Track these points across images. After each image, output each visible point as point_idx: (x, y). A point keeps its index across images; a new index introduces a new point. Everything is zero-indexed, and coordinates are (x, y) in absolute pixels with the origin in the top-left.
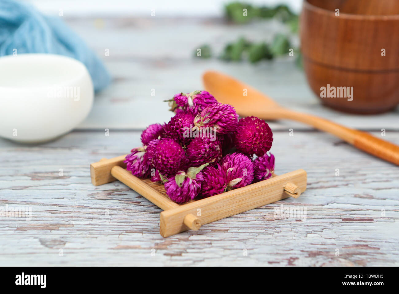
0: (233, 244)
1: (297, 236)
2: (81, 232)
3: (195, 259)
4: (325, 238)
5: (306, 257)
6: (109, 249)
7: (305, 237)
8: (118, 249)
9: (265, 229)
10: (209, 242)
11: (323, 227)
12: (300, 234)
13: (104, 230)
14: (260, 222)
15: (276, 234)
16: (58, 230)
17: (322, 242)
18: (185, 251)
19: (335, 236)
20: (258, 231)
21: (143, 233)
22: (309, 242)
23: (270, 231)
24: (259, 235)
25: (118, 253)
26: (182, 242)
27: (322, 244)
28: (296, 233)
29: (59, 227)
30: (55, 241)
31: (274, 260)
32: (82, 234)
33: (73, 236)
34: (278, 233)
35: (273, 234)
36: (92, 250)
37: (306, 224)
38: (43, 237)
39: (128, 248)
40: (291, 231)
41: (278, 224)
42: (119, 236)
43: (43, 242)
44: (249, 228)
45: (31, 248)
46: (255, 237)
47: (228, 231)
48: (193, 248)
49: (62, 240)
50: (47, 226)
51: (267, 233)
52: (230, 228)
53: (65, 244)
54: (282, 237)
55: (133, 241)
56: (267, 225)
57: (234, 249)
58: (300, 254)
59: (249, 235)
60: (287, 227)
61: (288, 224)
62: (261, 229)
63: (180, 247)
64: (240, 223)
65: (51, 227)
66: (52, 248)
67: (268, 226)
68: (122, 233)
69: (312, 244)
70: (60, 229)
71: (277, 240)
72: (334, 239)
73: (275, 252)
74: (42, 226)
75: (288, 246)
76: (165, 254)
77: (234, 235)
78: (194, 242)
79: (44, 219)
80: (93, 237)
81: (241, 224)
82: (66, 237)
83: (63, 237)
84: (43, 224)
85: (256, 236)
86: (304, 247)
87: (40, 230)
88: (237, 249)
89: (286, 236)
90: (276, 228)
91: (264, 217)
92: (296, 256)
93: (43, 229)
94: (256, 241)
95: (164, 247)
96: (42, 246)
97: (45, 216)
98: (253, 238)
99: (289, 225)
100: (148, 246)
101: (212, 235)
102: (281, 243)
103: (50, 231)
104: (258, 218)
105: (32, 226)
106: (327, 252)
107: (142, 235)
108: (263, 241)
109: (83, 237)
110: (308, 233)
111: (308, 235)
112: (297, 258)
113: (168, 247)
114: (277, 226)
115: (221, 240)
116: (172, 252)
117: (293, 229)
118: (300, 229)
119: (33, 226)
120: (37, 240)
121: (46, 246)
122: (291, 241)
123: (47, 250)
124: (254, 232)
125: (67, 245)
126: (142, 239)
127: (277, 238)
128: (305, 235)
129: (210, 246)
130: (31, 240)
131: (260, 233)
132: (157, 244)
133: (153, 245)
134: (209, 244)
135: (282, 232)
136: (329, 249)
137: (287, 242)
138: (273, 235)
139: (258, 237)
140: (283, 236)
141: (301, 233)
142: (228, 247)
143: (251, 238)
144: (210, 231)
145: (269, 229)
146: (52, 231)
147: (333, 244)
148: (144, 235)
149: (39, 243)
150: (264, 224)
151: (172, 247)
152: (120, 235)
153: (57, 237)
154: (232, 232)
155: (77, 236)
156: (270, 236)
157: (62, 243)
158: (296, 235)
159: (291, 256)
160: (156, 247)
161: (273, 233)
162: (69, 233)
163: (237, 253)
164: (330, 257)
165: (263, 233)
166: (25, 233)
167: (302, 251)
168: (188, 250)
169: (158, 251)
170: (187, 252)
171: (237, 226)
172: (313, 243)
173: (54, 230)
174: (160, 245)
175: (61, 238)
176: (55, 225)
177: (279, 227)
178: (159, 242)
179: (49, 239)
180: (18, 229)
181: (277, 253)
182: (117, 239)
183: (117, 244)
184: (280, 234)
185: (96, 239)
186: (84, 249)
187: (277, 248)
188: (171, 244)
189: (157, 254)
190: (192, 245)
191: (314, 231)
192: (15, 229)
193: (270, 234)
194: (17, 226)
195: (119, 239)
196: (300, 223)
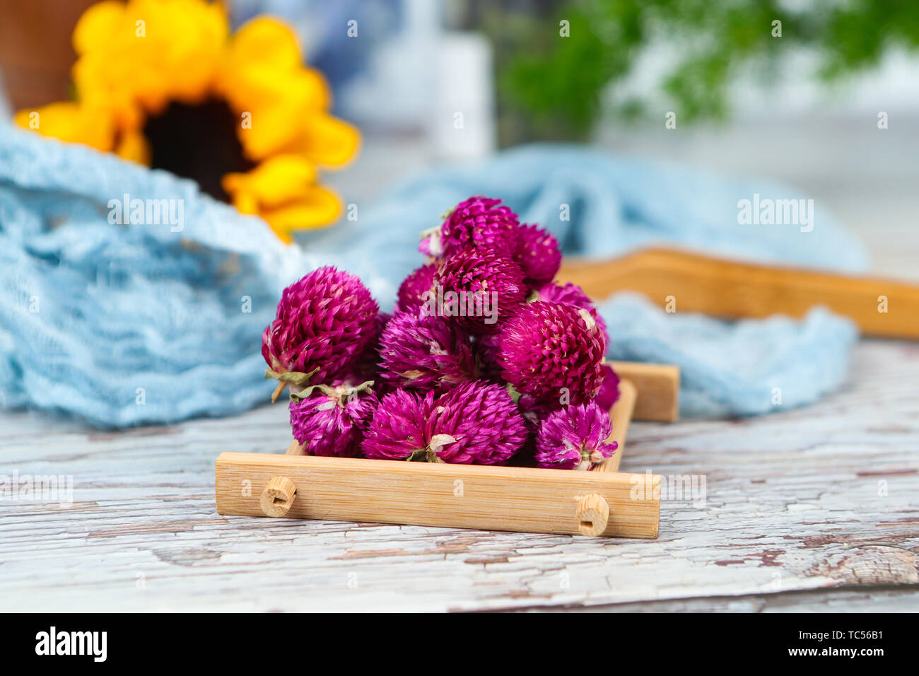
1: (765, 511)
2: (251, 532)
3: (542, 566)
4: (831, 511)
5: (800, 548)
6: (329, 559)
7: (783, 511)
8: (351, 558)
11: (818, 492)
12: (770, 507)
15: (716, 509)
16: (193, 531)
17: (826, 519)
18: (513, 553)
19: (852, 505)
22: (796, 520)
24: (675, 513)
25: (354, 565)
27: (828, 523)
28: (760, 504)
29: (193, 527)
30: (192, 552)
31: (730, 559)
32: (253, 535)
33: (234, 539)
34: (719, 507)
35: (709, 510)
36: (287, 564)
37: (778, 488)
38: (161, 546)
39: (373, 554)
40: (748, 502)
42: (345, 534)
43: (163, 556)
45: (139, 569)
46: (670, 519)
48: (532, 547)
49: (210, 548)
50: (163, 526)
51: (693, 510)
53: (219, 557)
54: (731, 515)
55: (381, 541)
58: (787, 544)
60: (735, 495)
61: (736, 489)
63: (497, 545)
65: (176, 527)
66: (189, 565)
68: (349, 528)
69: (804, 523)
70: (195, 528)
71: (722, 521)
72: (852, 510)
73: (726, 542)
74: (149, 525)
75: (752, 531)
76: (467, 562)
79: (151, 512)
80: (283, 540)
82: (217, 544)
83: (209, 545)
84: (151, 523)
85: (671, 516)
86: (789, 530)
87: (148, 533)
89: (740, 512)
92: (776, 547)
93: (155, 532)
95: (461, 547)
96: (164, 564)
97: (150, 507)
99: (738, 492)
100: (422, 549)
102: (731, 526)
103: (173, 534)
105: (124, 527)
106: (846, 536)
107: (400, 529)
108: (690, 524)
109: (259, 541)
110: (787, 504)
111: (790, 507)
112: (780, 552)
113: (469, 547)
114: (712, 494)
116: (484, 557)
117: (751, 499)
118: (767, 498)
119: (128, 527)
120: (148, 553)
121: (175, 562)
122: (755, 521)
123: (180, 570)
125: (225, 558)
126: (403, 537)
127: (720, 516)
128: (782, 508)
130: (133, 553)
131: (678, 509)
132: (442, 544)
133: (433, 547)
135: (727, 505)
136: (848, 530)
137: (746, 522)
138: (709, 512)
140: (733, 512)
141: (772, 505)
146: (178, 534)
147: (853, 521)
148: (403, 527)
149: (155, 558)
151: (480, 548)
152: (346, 531)
153: (196, 544)
155: (244, 539)
156: (703, 514)
157: (213, 555)
158: (763, 508)
159: (764, 547)
160: (442, 549)
162: (221, 534)
164: (853, 544)
165: (684, 510)
166: (113, 541)
167: (787, 537)
168: (519, 551)
169: (449, 556)
170: (522, 555)
172: (806, 521)
173: (183, 531)
174: (450, 544)
175: (205, 545)
176: (182, 522)
177: (718, 497)
178: (446, 540)
179: (178, 550)
180: (92, 535)
181: (731, 545)
182: (343, 540)
183: (345, 549)
184: (723, 509)
185: (290, 542)
186: (268, 562)
187: (728, 535)
188: (476, 542)
189: (447, 563)
190: (525, 540)
191: (801, 499)
192: (86, 534)
193: (702, 510)
194: (87, 529)
195: (348, 539)
196: (762, 486)
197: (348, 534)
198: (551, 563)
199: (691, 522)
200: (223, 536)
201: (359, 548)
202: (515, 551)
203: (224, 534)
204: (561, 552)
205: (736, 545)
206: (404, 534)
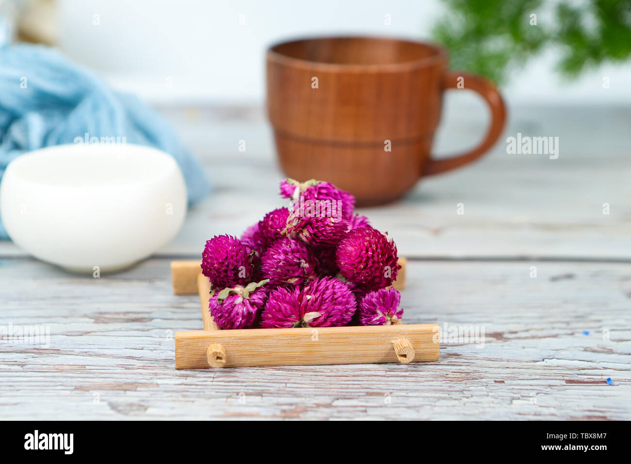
0: (399, 413)
1: (497, 403)
2: (169, 394)
4: (540, 406)
6: (212, 416)
7: (509, 404)
8: (225, 417)
9: (448, 393)
10: (364, 409)
11: (536, 392)
12: (501, 401)
13: (204, 392)
14: (440, 383)
15: (465, 400)
16: (136, 391)
17: (535, 412)
19: (555, 403)
20: (437, 395)
21: (262, 396)
22: (515, 411)
23: (455, 395)
24: (438, 400)
26: (322, 409)
28: (495, 398)
29: (137, 388)
30: (131, 405)
32: (171, 396)
33: (158, 399)
34: (468, 398)
35: (461, 399)
37: (511, 387)
38: (114, 399)
40: (488, 396)
41: (468, 386)
42: (227, 400)
43: (113, 406)
44: (422, 391)
45: (96, 414)
46: (433, 404)
47: (392, 395)
49: (142, 403)
50: (120, 386)
51: (451, 399)
52: (395, 391)
53: (146, 409)
54: (474, 404)
56: (450, 387)
59: (424, 401)
60: (481, 391)
61: (483, 386)
62: (441, 392)
64: (409, 384)
65: (125, 387)
66: (127, 414)
67: (452, 389)
68: (231, 395)
69: (520, 414)
71: (467, 408)
72: (554, 407)
74: (111, 385)
77: (401, 400)
79: (114, 376)
80: (188, 401)
81: (411, 386)
82: (148, 401)
83: (143, 401)
84: (113, 383)
85: (435, 402)
87: (110, 390)
89: (480, 403)
90: (464, 392)
91: (445, 377)
93: (113, 390)
94: (433, 408)
96: (113, 412)
97: (115, 372)
98: (430, 405)
99: (484, 388)
101: (368, 400)
102: (472, 412)
103: (123, 392)
104: (436, 378)
105: (97, 385)
107: (261, 399)
109: (174, 401)
110: (513, 399)
111: (514, 402)
114: (467, 389)
115: (381, 407)
117: (490, 394)
118: (501, 394)
119: (99, 385)
120: (105, 404)
121: (120, 412)
122: (488, 410)
123: (120, 417)
124: (431, 397)
126: (263, 404)
127: (466, 405)
128: (509, 402)
129: (365, 414)
130: (97, 403)
131: (440, 397)
132: (284, 411)
133: (278, 412)
134: (362, 411)
135: (474, 397)
137: (481, 411)
138: (460, 401)
139: (438, 404)
140: (476, 403)
141: (503, 399)
143: (427, 405)
144: (364, 394)
145: (454, 393)
146: (127, 392)
147: (552, 415)
148: (264, 398)
149: (108, 407)
150: (445, 386)
152: (228, 398)
153: (135, 400)
154: (397, 397)
155: (165, 399)
156: (456, 402)
157: (142, 408)
158: (496, 401)
161: (459, 398)
162: (152, 394)
165: (444, 398)
166: (87, 394)
171: (405, 387)
172: (522, 413)
173: (130, 390)
175: (139, 401)
176: (131, 384)
177: (470, 391)
178: (287, 409)
179: (123, 403)
180: (76, 388)
182: (225, 404)
183: (224, 410)
184: (471, 400)
185: (192, 402)
191: (523, 396)
192: (73, 388)
193: (456, 399)
194: (74, 384)
195: (228, 404)
196: (501, 385)
197: (229, 400)
201: (232, 410)
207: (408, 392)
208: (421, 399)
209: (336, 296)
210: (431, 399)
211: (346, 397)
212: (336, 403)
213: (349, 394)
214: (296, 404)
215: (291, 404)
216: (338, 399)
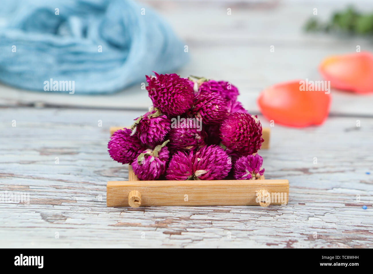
0: (233, 225)
1: (298, 219)
2: (83, 208)
3: (194, 238)
4: (326, 222)
5: (305, 240)
6: (109, 225)
8: (118, 226)
9: (267, 211)
10: (210, 222)
11: (325, 212)
12: (302, 217)
15: (278, 216)
16: (61, 205)
17: (322, 226)
18: (185, 230)
19: (336, 220)
21: (144, 211)
22: (309, 225)
23: (272, 213)
24: (260, 216)
25: (118, 229)
26: (183, 221)
27: (323, 228)
28: (298, 216)
30: (56, 216)
31: (273, 242)
32: (84, 210)
33: (75, 211)
34: (280, 215)
36: (92, 226)
37: (309, 208)
38: (45, 211)
39: (128, 225)
40: (293, 214)
42: (120, 214)
43: (44, 217)
45: (32, 222)
46: (257, 219)
47: (230, 212)
48: (193, 228)
49: (64, 215)
50: (50, 201)
51: (269, 215)
52: (233, 209)
53: (66, 219)
54: (283, 220)
55: (133, 218)
57: (234, 230)
58: (300, 237)
59: (250, 216)
60: (289, 210)
62: (263, 211)
63: (180, 225)
65: (54, 202)
66: (52, 223)
67: (270, 209)
68: (123, 210)
69: (312, 228)
70: (63, 204)
71: (278, 223)
72: (335, 223)
73: (275, 234)
74: (45, 200)
75: (289, 229)
76: (164, 233)
77: (235, 216)
78: (194, 221)
79: (48, 193)
80: (95, 214)
82: (68, 213)
83: (64, 213)
84: (46, 199)
85: (258, 218)
86: (304, 230)
87: (43, 204)
88: (237, 230)
89: (287, 219)
90: (278, 211)
92: (295, 238)
93: (46, 204)
94: (256, 222)
95: (165, 225)
96: (43, 221)
97: (49, 191)
98: (254, 220)
100: (149, 224)
101: (214, 215)
102: (281, 226)
103: (52, 206)
105: (34, 200)
106: (327, 236)
107: (144, 213)
108: (264, 222)
109: (85, 213)
110: (310, 216)
111: (310, 218)
112: (296, 241)
113: (168, 225)
115: (222, 220)
116: (172, 231)
117: (295, 212)
118: (302, 213)
119: (36, 200)
120: (39, 214)
121: (47, 220)
122: (292, 224)
123: (48, 224)
124: (256, 214)
125: (68, 221)
126: (143, 217)
127: (278, 220)
128: (306, 219)
129: (211, 225)
130: (33, 214)
131: (262, 214)
132: (157, 222)
133: (153, 223)
134: (209, 223)
135: (283, 214)
136: (329, 233)
137: (287, 224)
138: (274, 217)
140: (284, 219)
142: (229, 228)
143: (252, 220)
144: (212, 211)
145: (271, 211)
146: (54, 206)
147: (333, 228)
148: (145, 212)
149: (40, 217)
151: (173, 226)
152: (121, 212)
153: (59, 212)
154: (234, 213)
155: (79, 211)
156: (271, 218)
157: (63, 218)
158: (298, 218)
159: (290, 238)
160: (157, 225)
161: (274, 215)
162: (71, 208)
163: (237, 233)
164: (329, 241)
165: (264, 215)
167: (302, 234)
168: (188, 229)
169: (158, 229)
170: (188, 231)
172: (314, 226)
173: (57, 205)
174: (161, 223)
175: (62, 213)
176: (59, 200)
177: (282, 210)
178: (160, 220)
179: (51, 214)
181: (277, 235)
182: (119, 216)
183: (117, 221)
184: (282, 216)
185: (97, 215)
186: (84, 224)
187: (278, 230)
188: (172, 223)
189: (156, 232)
190: (192, 224)
191: (316, 215)
193: (272, 216)
195: (121, 216)
196: (303, 206)
198: (198, 237)
199: (265, 222)
200: (71, 209)
201: (123, 221)
202: (186, 229)
203: (73, 208)
204: (204, 232)
205: (279, 236)
206: (145, 216)
207: (241, 210)
208: (249, 215)
209: (217, 159)
210: (255, 216)
211: (200, 213)
212: (193, 217)
213: (203, 211)
214: (166, 217)
215: (163, 218)
216: (194, 214)
